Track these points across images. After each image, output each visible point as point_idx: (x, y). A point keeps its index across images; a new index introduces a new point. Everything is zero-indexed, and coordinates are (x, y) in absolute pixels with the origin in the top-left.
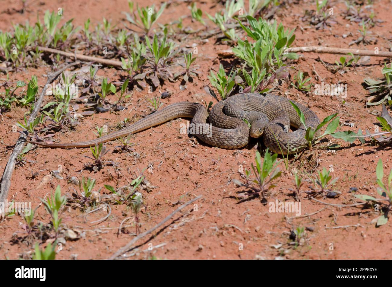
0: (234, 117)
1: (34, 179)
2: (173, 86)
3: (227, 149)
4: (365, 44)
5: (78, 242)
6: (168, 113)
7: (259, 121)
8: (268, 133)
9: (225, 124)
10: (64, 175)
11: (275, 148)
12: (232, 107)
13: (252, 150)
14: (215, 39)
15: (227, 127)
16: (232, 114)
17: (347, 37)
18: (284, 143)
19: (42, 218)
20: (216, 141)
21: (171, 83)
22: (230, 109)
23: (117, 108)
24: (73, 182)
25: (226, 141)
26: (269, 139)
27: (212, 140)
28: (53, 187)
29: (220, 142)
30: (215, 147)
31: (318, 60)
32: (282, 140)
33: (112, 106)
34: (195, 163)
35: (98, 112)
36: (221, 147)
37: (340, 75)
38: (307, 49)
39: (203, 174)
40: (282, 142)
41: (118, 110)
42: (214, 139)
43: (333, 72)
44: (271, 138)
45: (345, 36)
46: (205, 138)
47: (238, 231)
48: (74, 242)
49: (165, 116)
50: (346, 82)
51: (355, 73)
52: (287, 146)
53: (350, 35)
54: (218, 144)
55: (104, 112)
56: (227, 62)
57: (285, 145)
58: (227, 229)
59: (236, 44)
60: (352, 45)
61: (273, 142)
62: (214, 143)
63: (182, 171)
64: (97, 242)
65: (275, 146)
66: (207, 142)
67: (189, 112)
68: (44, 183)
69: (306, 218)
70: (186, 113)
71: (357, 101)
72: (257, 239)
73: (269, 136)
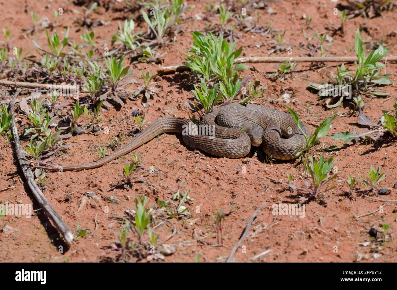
0: (230, 127)
1: (69, 202)
2: (136, 104)
3: (234, 158)
4: (282, 52)
5: (173, 256)
6: (155, 130)
7: (254, 130)
8: (271, 141)
9: (224, 135)
10: (99, 195)
11: (279, 155)
12: (227, 118)
13: (253, 158)
14: (128, 59)
15: (226, 137)
16: (229, 125)
17: (261, 47)
18: (289, 148)
19: (111, 238)
20: (224, 152)
21: (132, 102)
22: (226, 120)
23: (95, 129)
24: (114, 202)
25: (234, 151)
26: (273, 146)
27: (219, 151)
28: (94, 208)
29: (228, 152)
30: (223, 157)
31: (253, 69)
32: (286, 146)
33: (87, 128)
34: (220, 173)
35: (75, 134)
36: (229, 157)
37: (281, 82)
38: (243, 60)
39: (231, 183)
40: (286, 148)
41: (96, 131)
42: (222, 150)
43: (274, 80)
44: (275, 145)
45: (258, 46)
46: (211, 150)
47: (322, 233)
48: (169, 256)
49: (154, 132)
50: (291, 88)
51: (294, 79)
52: (291, 152)
53: (263, 45)
54: (226, 154)
55: (81, 134)
56: (169, 78)
57: (290, 150)
58: (312, 232)
59: (162, 61)
60: (271, 54)
61: (278, 148)
62: (221, 153)
63: (211, 182)
64: (192, 255)
65: (279, 153)
66: (213, 154)
67: (173, 127)
68: (83, 204)
69: (372, 215)
70: (170, 128)
71: (313, 105)
72: (342, 238)
73: (272, 143)
